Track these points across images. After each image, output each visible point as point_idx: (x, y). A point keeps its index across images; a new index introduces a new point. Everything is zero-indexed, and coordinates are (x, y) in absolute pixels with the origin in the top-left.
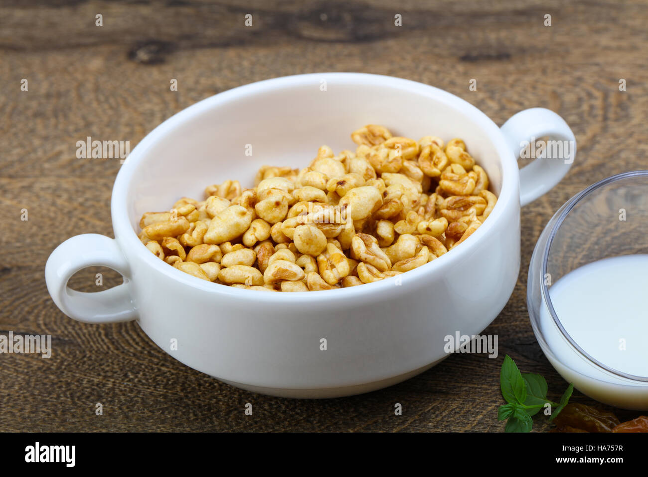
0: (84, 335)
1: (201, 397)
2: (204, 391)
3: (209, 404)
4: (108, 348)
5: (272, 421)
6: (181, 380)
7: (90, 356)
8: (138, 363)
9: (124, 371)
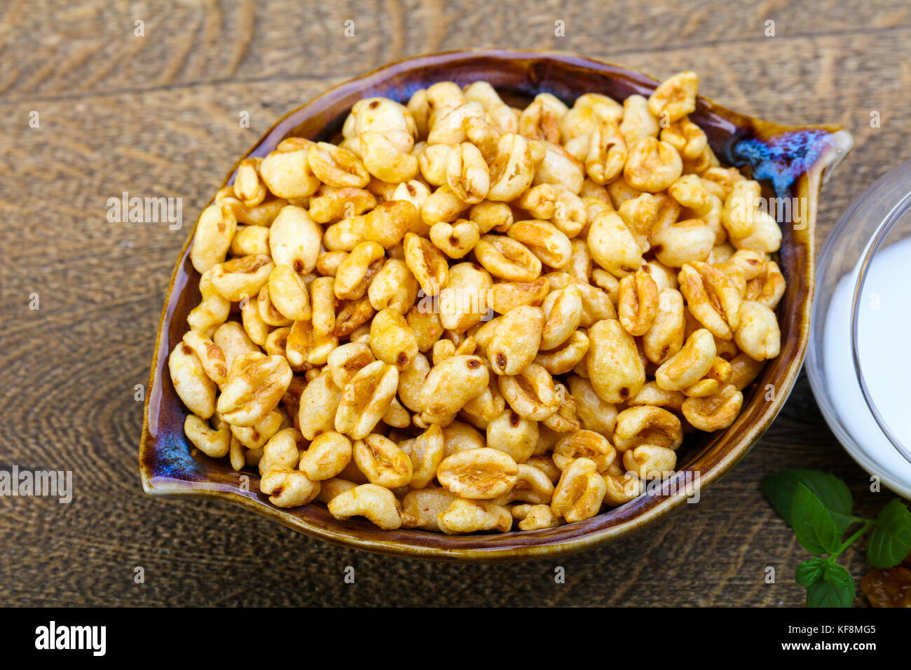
0: (60, 454)
1: (291, 562)
2: (292, 548)
3: (308, 576)
4: (109, 478)
5: (419, 598)
6: (249, 530)
7: (84, 499)
8: (167, 505)
9: (150, 525)
